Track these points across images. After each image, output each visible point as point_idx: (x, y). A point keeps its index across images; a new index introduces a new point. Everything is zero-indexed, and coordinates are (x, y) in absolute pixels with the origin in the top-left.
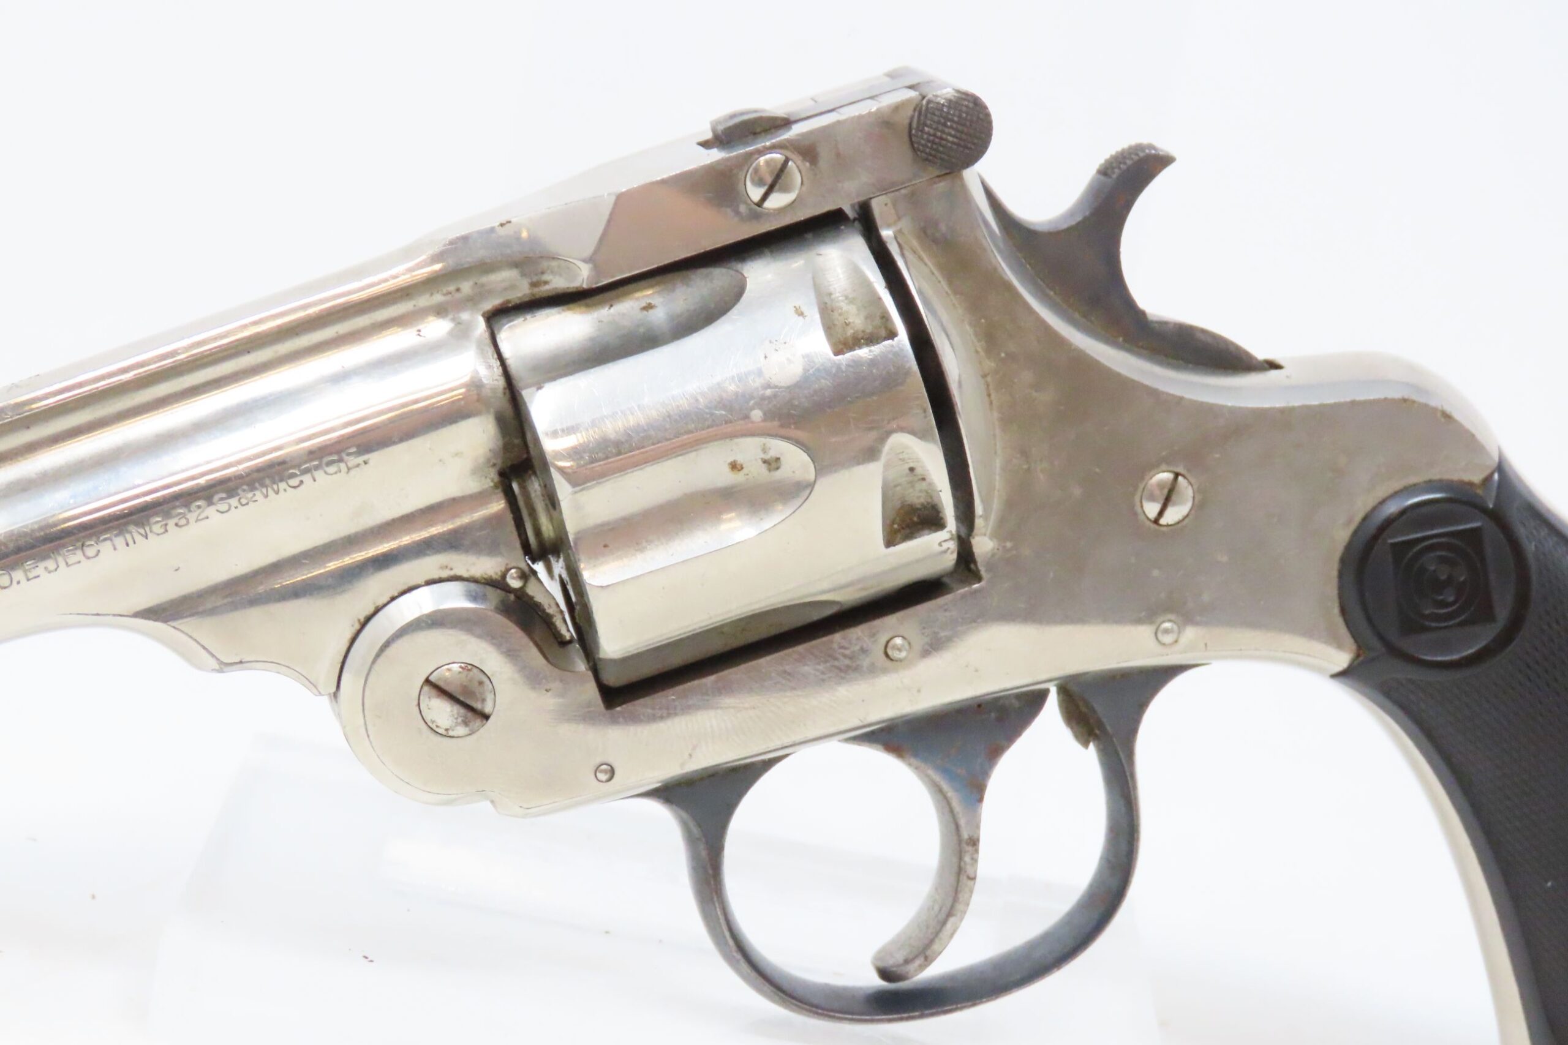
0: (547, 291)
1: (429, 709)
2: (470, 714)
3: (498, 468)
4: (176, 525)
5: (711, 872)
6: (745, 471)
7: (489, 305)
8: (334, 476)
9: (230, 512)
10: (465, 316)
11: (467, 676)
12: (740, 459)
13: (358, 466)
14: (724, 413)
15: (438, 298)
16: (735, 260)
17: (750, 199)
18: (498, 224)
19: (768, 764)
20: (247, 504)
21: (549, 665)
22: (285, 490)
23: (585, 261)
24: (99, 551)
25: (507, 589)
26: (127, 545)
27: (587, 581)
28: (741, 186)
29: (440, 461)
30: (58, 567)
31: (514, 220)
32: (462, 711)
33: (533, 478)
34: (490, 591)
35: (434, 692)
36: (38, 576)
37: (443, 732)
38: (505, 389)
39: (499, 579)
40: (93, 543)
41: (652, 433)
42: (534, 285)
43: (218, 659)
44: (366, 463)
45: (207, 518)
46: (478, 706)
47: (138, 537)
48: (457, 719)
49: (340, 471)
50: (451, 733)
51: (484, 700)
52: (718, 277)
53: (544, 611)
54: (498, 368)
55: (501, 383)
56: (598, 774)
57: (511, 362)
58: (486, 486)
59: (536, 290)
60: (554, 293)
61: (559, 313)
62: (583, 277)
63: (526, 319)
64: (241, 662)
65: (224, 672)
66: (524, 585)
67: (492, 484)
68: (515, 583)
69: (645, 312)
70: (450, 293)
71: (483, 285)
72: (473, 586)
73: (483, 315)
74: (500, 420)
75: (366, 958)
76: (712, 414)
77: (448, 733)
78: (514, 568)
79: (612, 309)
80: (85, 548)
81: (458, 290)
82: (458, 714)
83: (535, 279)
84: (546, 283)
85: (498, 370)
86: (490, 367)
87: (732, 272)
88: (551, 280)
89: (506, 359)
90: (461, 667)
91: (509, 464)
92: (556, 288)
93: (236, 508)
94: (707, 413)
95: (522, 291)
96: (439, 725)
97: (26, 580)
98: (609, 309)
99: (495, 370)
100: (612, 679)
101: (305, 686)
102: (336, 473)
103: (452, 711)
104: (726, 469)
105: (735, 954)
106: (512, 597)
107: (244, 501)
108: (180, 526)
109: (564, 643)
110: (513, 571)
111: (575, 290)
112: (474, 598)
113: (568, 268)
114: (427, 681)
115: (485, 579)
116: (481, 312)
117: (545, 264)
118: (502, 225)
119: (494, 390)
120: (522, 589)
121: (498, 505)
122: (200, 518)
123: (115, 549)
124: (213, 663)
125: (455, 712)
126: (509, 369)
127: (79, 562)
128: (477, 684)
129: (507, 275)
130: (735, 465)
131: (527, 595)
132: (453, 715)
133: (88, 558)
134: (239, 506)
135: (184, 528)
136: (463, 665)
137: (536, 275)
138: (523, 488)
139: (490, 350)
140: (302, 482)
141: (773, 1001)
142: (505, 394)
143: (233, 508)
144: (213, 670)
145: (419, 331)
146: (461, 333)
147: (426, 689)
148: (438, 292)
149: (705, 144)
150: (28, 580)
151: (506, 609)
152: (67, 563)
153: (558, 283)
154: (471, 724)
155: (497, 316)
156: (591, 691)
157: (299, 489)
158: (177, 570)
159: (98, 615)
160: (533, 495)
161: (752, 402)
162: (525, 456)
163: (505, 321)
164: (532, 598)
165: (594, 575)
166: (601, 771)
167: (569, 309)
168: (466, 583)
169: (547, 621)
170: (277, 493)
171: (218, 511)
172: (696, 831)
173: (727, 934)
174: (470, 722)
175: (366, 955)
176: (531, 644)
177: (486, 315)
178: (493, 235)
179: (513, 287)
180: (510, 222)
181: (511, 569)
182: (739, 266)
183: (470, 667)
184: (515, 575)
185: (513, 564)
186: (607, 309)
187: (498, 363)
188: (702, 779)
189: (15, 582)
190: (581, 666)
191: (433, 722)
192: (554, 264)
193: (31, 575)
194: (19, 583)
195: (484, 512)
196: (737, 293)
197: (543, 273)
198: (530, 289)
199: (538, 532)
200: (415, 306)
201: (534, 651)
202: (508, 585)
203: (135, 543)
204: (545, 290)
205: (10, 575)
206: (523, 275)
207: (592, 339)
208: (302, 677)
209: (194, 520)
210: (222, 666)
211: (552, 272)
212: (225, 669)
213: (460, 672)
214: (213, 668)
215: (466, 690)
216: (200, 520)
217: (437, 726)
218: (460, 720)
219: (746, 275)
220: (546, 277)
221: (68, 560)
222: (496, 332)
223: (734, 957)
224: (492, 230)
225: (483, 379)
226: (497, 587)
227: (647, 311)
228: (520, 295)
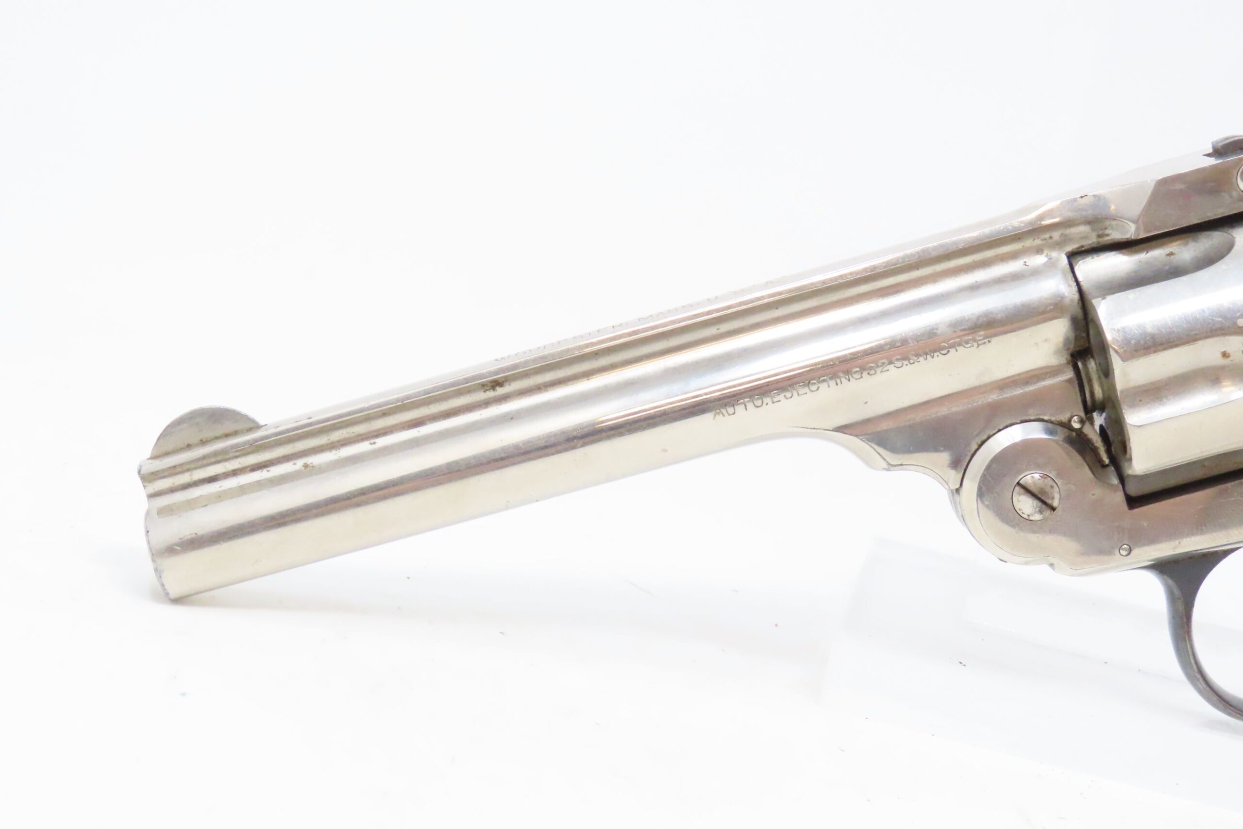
0: (1108, 240)
1: (1018, 501)
2: (1044, 506)
3: (1070, 351)
4: (868, 374)
5: (1185, 620)
6: (1230, 358)
7: (1070, 248)
8: (969, 349)
9: (902, 368)
10: (1054, 254)
11: (1044, 482)
12: (1228, 350)
13: (984, 343)
14: (1220, 319)
15: (1038, 242)
16: (1228, 227)
17: (1239, 188)
18: (1079, 196)
19: (1226, 553)
20: (914, 363)
21: (1095, 479)
22: (938, 356)
23: (1133, 222)
24: (819, 387)
25: (1071, 429)
26: (837, 384)
27: (1128, 422)
28: (1234, 180)
29: (1036, 344)
30: (792, 396)
31: (1088, 194)
32: (1040, 504)
33: (1091, 360)
34: (1059, 429)
35: (1022, 491)
36: (780, 401)
37: (1027, 517)
38: (1079, 300)
39: (1067, 422)
40: (815, 382)
41: (1175, 329)
42: (1099, 236)
43: (887, 462)
44: (989, 342)
45: (888, 370)
46: (1049, 501)
47: (843, 380)
48: (1036, 508)
49: (973, 346)
50: (1031, 518)
51: (1053, 498)
52: (1216, 238)
53: (1093, 444)
54: (1075, 287)
55: (1076, 296)
56: (1121, 551)
57: (1083, 284)
58: (1062, 362)
59: (1101, 240)
60: (1112, 242)
61: (1115, 255)
62: (1130, 232)
63: (1093, 258)
64: (901, 465)
65: (890, 471)
66: (1082, 427)
67: (1065, 362)
68: (1077, 426)
69: (1168, 257)
70: (1046, 239)
71: (1066, 235)
72: (1050, 425)
73: (1066, 254)
74: (1074, 321)
75: (961, 663)
76: (1213, 320)
77: (1029, 518)
78: (1076, 415)
79: (1148, 254)
80: (810, 385)
81: (1051, 238)
82: (1036, 505)
83: (1100, 232)
84: (1107, 235)
85: (1075, 288)
86: (1070, 286)
87: (1225, 234)
88: (1111, 234)
89: (1081, 282)
90: (1040, 476)
91: (1078, 349)
92: (1114, 239)
93: (907, 365)
94: (1210, 319)
95: (1092, 240)
96: (1024, 512)
97: (771, 403)
98: (1146, 254)
99: (1073, 288)
100: (1134, 490)
101: (940, 483)
102: (970, 347)
103: (1033, 504)
104: (1219, 355)
105: (1197, 675)
106: (1074, 434)
107: (912, 361)
108: (871, 375)
109: (1104, 466)
110: (1075, 417)
111: (1126, 240)
112: (1050, 432)
113: (1123, 226)
114: (1018, 484)
115: (1058, 421)
116: (1065, 252)
117: (1107, 223)
118: (1082, 197)
119: (1072, 300)
120: (1080, 429)
121: (1070, 374)
122: (883, 370)
123: (829, 387)
124: (885, 466)
125: (1035, 504)
126: (1082, 288)
127: (806, 393)
128: (1050, 487)
129: (1083, 229)
130: (1225, 354)
131: (1083, 433)
132: (1033, 507)
133: (812, 391)
134: (909, 364)
135: (873, 376)
136: (1041, 475)
137: (1102, 230)
138: (1085, 365)
139: (1071, 275)
140: (949, 351)
141: (1217, 708)
142: (1078, 303)
143: (904, 365)
144: (883, 469)
145: (1025, 262)
146: (1051, 265)
147: (1017, 488)
148: (1038, 238)
149: (1209, 155)
150: (773, 403)
151: (1070, 441)
152: (798, 394)
153: (1116, 235)
154: (1044, 513)
155: (1073, 256)
156: (1119, 498)
157: (946, 356)
158: (866, 403)
159: (814, 429)
160: (1090, 370)
161: (1238, 314)
162: (1087, 345)
163: (1079, 258)
164: (1086, 435)
165: (1133, 418)
166: (1123, 549)
167: (1121, 253)
168: (1046, 423)
169: (1094, 450)
170: (933, 357)
171: (895, 366)
172: (1177, 592)
173: (1193, 661)
174: (1043, 511)
175: (961, 662)
176: (1085, 464)
177: (1067, 255)
178: (1076, 204)
179: (1086, 238)
180: (1086, 196)
181: (1074, 416)
182: (1230, 231)
183: (1046, 476)
184: (1076, 420)
185: (1076, 413)
186: (1145, 253)
187: (1075, 284)
188: (1183, 560)
189: (764, 404)
190: (1115, 481)
191: (1020, 510)
192: (1114, 223)
193: (775, 400)
194: (767, 404)
195: (1060, 378)
196: (1229, 247)
197: (1106, 229)
198: (1096, 239)
199: (1092, 394)
200: (1023, 246)
201: (1087, 468)
202: (1072, 426)
203: (841, 383)
204: (1107, 240)
205: (762, 399)
206: (1093, 230)
207: (1135, 272)
208: (939, 476)
209: (880, 371)
210: (890, 467)
211: (1112, 228)
212: (892, 468)
213: (1039, 479)
214: (884, 467)
215: (1043, 491)
216: (883, 371)
217: (1023, 513)
218: (1037, 510)
219: (1235, 236)
220: (1107, 232)
221: (799, 392)
222: (1074, 265)
223: (1196, 676)
224: (1075, 200)
225: (1065, 293)
226: (1065, 427)
227: (1170, 256)
228: (1090, 242)
